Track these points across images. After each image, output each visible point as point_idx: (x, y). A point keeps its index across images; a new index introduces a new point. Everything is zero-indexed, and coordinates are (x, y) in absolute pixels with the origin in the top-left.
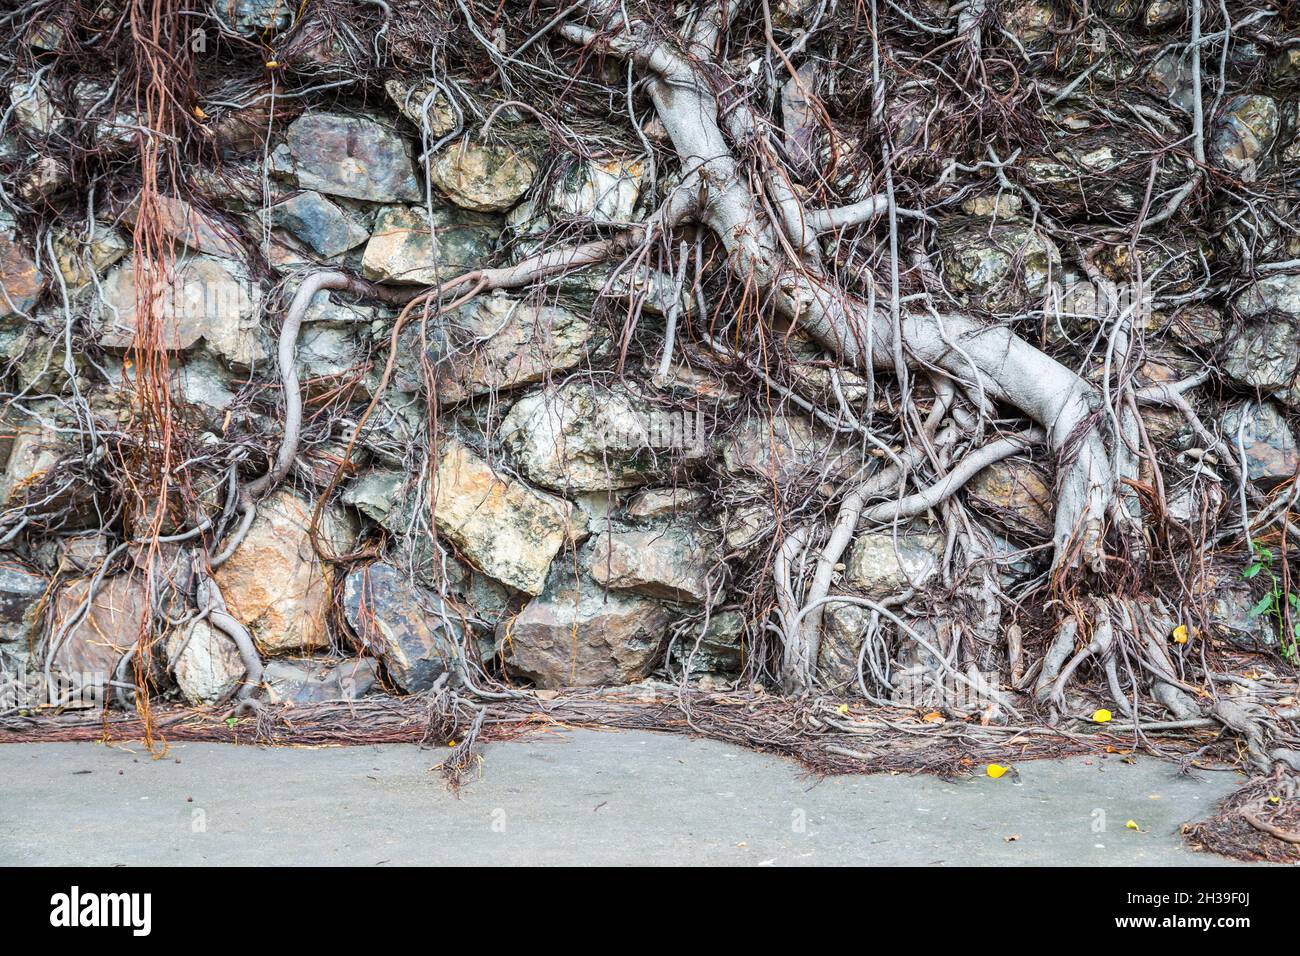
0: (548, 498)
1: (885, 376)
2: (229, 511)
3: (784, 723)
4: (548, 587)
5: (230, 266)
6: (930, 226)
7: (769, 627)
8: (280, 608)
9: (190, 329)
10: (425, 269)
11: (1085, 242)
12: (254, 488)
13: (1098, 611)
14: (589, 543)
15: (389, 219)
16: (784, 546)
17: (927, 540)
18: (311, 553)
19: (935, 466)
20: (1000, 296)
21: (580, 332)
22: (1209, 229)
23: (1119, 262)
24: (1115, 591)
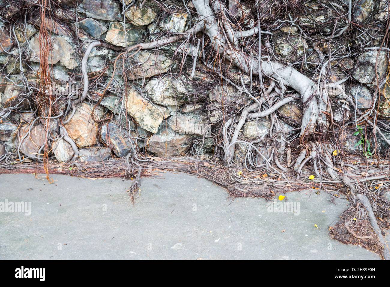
0: (159, 108)
1: (255, 77)
2: (68, 109)
3: (223, 176)
4: (159, 130)
5: (67, 38)
6: (271, 35)
7: (221, 146)
8: (83, 136)
9: (56, 58)
10: (124, 42)
11: (315, 41)
12: (75, 102)
13: (312, 147)
14: (171, 118)
15: (113, 26)
16: (225, 124)
17: (266, 124)
18: (92, 121)
19: (269, 103)
20: (289, 58)
21: (168, 63)
22: (352, 38)
23: (325, 47)
24: (318, 141)
